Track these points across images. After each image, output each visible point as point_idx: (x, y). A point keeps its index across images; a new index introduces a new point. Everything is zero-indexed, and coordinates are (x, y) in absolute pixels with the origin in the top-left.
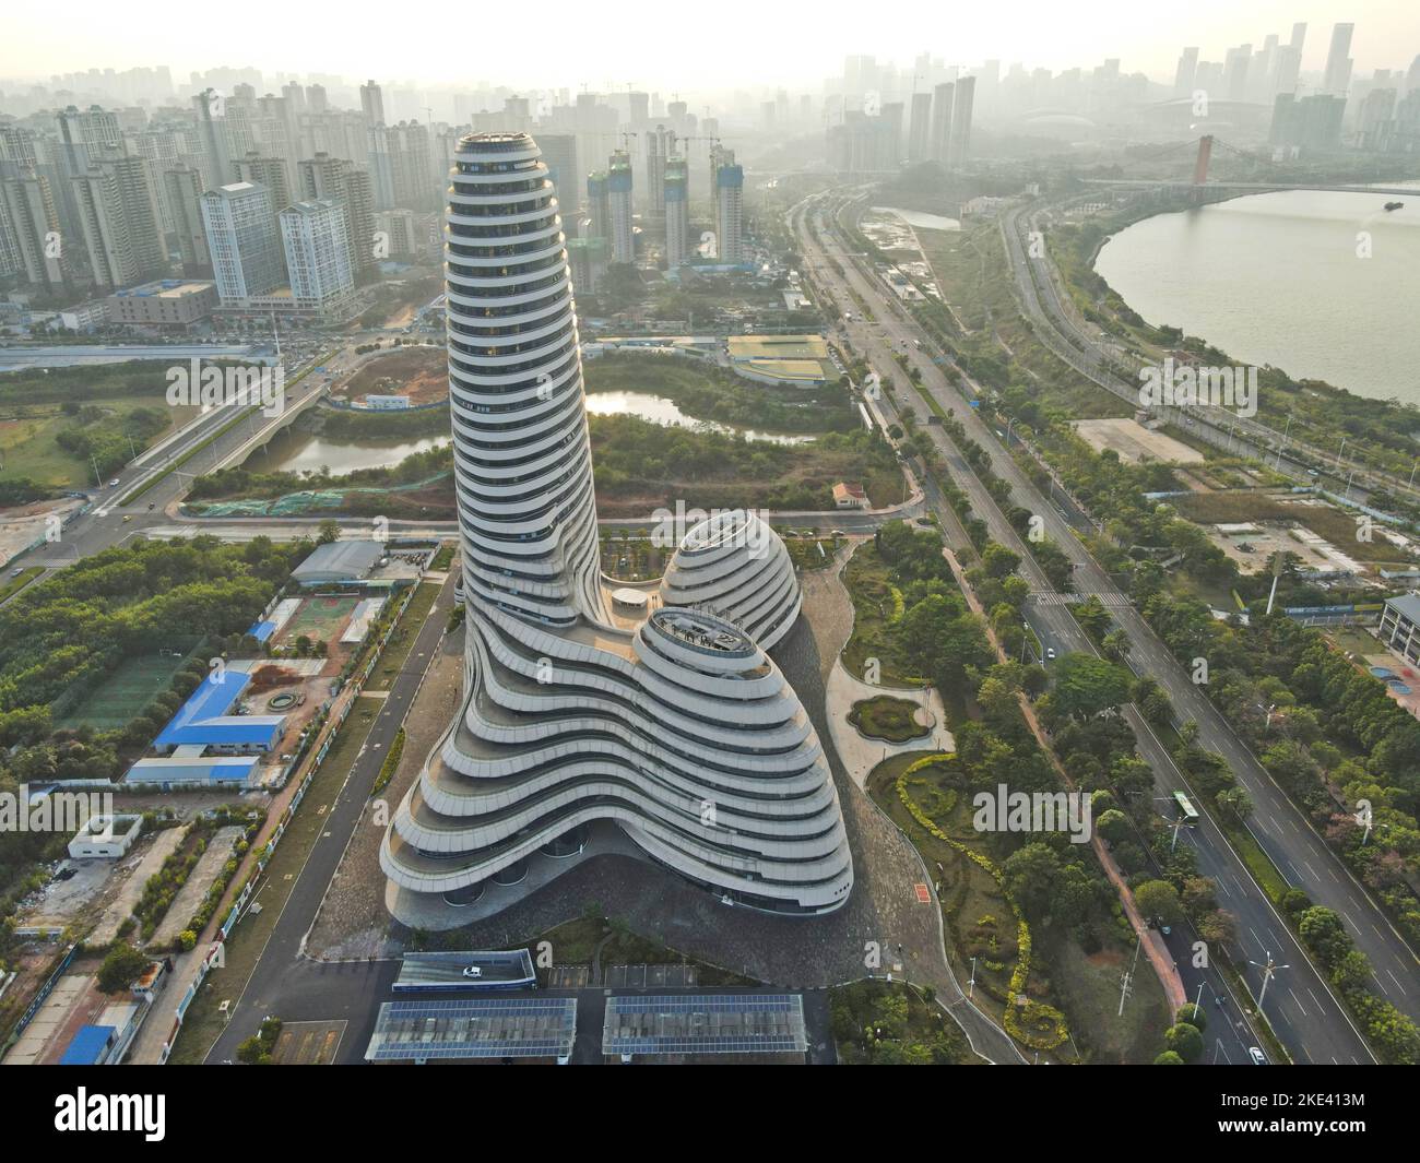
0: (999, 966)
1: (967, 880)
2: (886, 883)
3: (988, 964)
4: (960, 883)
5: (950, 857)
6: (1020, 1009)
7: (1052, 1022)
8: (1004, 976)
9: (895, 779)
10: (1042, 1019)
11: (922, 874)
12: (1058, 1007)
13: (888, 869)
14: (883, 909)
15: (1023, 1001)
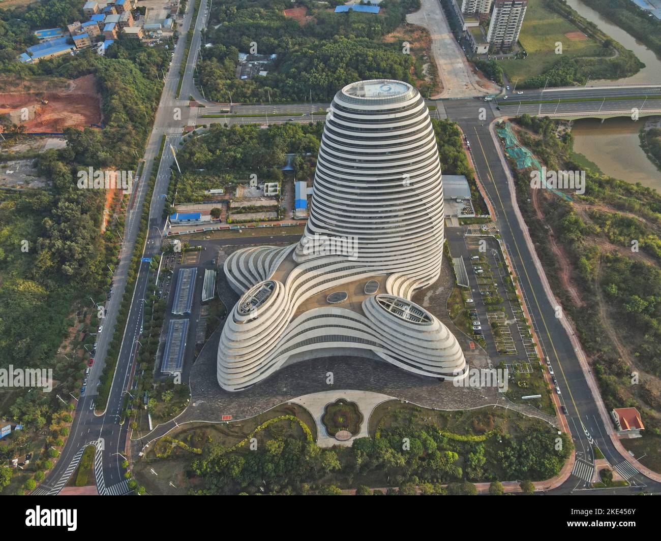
0: (189, 439)
1: (232, 436)
2: (233, 405)
3: (190, 436)
4: (231, 433)
5: (246, 432)
6: (171, 443)
7: (164, 453)
8: (185, 440)
9: (295, 415)
10: (165, 449)
11: (236, 419)
12: (168, 456)
13: (240, 406)
14: (220, 402)
15: (173, 445)
